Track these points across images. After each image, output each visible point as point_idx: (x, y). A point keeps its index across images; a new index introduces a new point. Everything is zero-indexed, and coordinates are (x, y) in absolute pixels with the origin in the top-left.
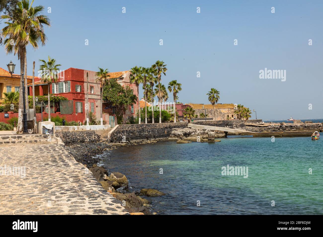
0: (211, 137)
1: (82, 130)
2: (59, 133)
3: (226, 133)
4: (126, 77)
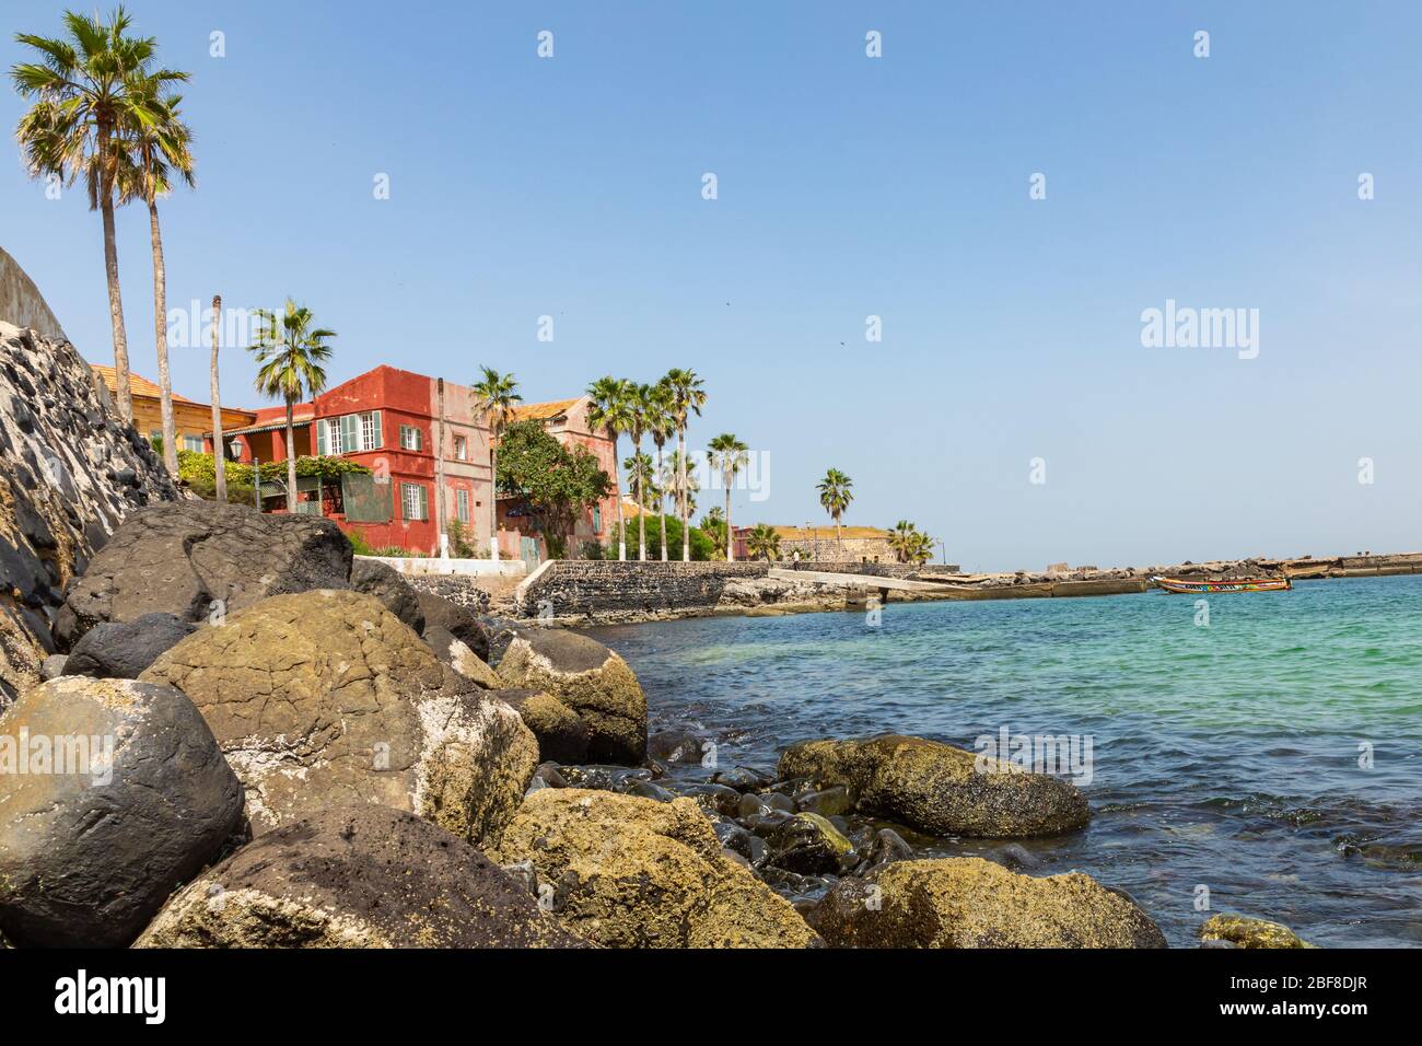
1: (422, 573)
3: (884, 591)
4: (576, 418)
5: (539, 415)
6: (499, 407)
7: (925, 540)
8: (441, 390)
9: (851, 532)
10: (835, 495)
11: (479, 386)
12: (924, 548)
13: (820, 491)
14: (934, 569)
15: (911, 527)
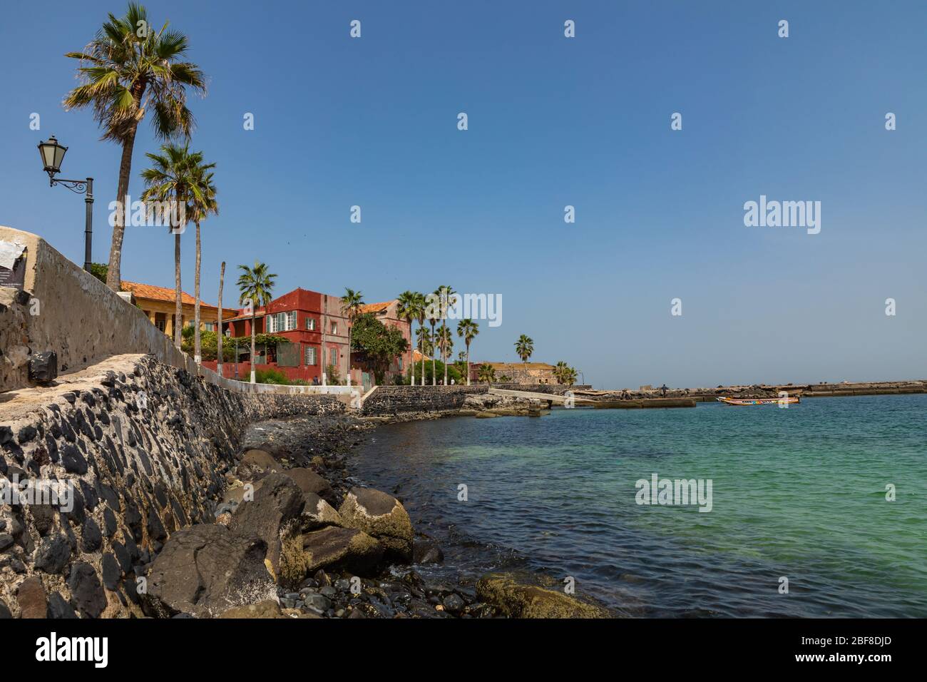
0: (534, 407)
1: (313, 394)
2: (268, 396)
3: (550, 402)
4: (391, 311)
5: (373, 310)
6: (354, 308)
7: (573, 372)
8: (326, 301)
9: (533, 366)
10: (524, 349)
11: (344, 298)
12: (572, 376)
13: (516, 346)
14: (578, 387)
15: (565, 365)
